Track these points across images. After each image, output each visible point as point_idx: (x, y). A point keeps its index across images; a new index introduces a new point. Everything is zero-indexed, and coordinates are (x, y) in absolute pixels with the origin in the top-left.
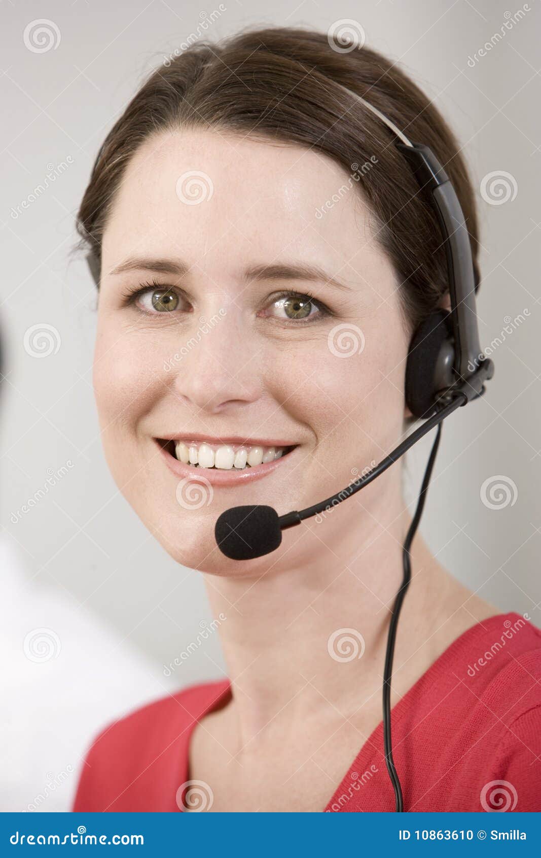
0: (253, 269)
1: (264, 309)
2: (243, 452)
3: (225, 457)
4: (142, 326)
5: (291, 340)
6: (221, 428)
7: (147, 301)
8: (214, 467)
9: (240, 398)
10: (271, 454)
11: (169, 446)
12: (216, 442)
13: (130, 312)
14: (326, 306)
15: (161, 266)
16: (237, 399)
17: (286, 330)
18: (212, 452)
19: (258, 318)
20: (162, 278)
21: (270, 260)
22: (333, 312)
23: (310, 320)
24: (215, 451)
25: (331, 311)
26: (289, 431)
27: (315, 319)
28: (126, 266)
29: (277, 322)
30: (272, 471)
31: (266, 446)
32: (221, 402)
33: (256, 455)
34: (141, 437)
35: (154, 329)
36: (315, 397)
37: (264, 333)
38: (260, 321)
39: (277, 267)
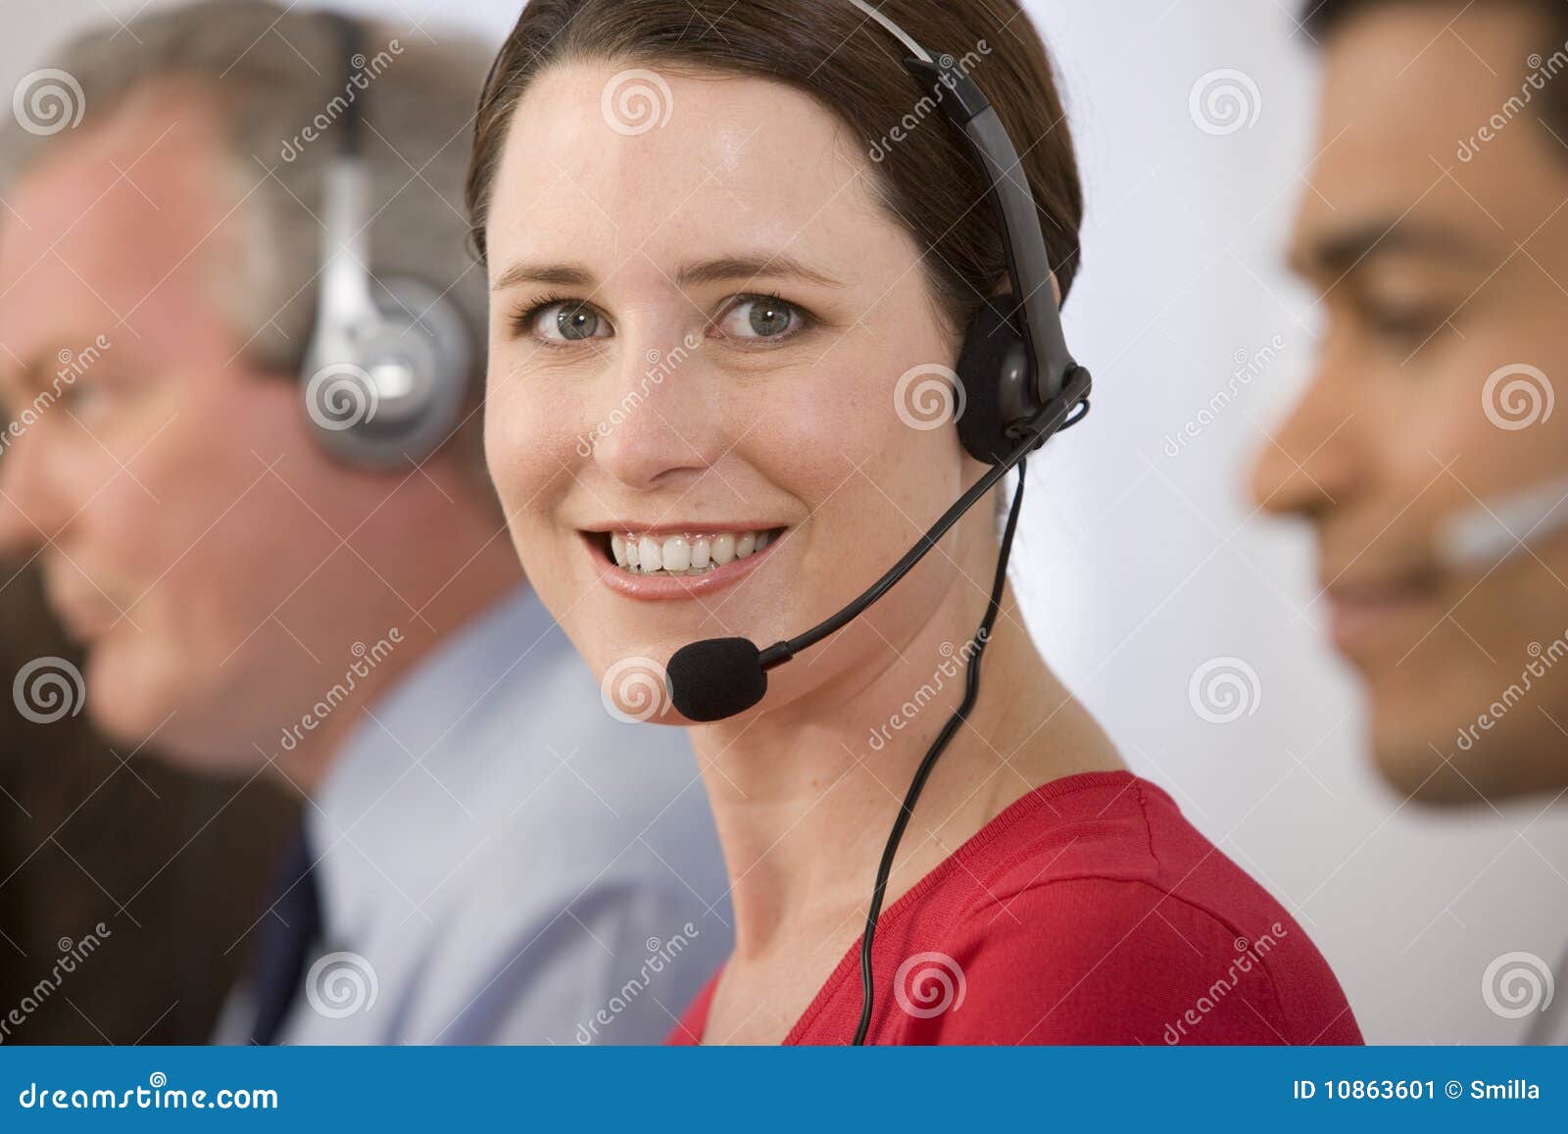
0: (688, 269)
1: (714, 326)
2: (701, 544)
3: (675, 553)
4: (542, 363)
5: (756, 370)
6: (665, 511)
7: (550, 324)
8: (662, 569)
9: (683, 465)
10: (747, 544)
11: (600, 541)
12: (663, 532)
13: (525, 343)
14: (809, 311)
15: (556, 275)
16: (677, 466)
17: (747, 355)
18: (656, 547)
19: (707, 340)
20: (564, 291)
21: (709, 251)
22: (820, 319)
23: (787, 337)
24: (661, 545)
25: (816, 316)
26: (768, 506)
27: (794, 334)
28: (509, 277)
29: (735, 344)
30: (748, 573)
31: (738, 532)
32: (654, 474)
33: (724, 546)
34: (561, 530)
35: (560, 368)
36: (797, 454)
37: (718, 364)
38: (710, 343)
39: (723, 262)
